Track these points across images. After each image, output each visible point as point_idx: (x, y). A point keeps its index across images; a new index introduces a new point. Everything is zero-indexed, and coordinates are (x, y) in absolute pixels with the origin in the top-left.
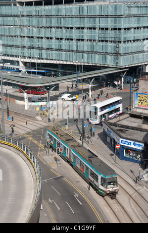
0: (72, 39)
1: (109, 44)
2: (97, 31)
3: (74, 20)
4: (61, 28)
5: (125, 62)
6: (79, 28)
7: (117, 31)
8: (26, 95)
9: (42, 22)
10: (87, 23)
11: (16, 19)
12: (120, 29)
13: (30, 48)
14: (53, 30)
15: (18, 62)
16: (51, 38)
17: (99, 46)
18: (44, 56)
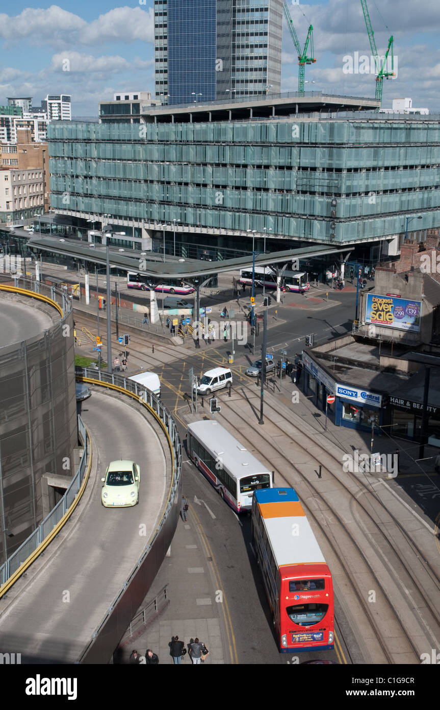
0: (245, 188)
1: (318, 198)
2: (294, 172)
3: (250, 150)
4: (224, 165)
5: (348, 236)
6: (259, 167)
7: (334, 174)
8: (152, 295)
9: (188, 153)
10: (276, 157)
11: (139, 148)
12: (339, 170)
13: (163, 203)
14: (209, 169)
15: (139, 230)
16: (205, 185)
17: (297, 202)
18: (190, 220)
